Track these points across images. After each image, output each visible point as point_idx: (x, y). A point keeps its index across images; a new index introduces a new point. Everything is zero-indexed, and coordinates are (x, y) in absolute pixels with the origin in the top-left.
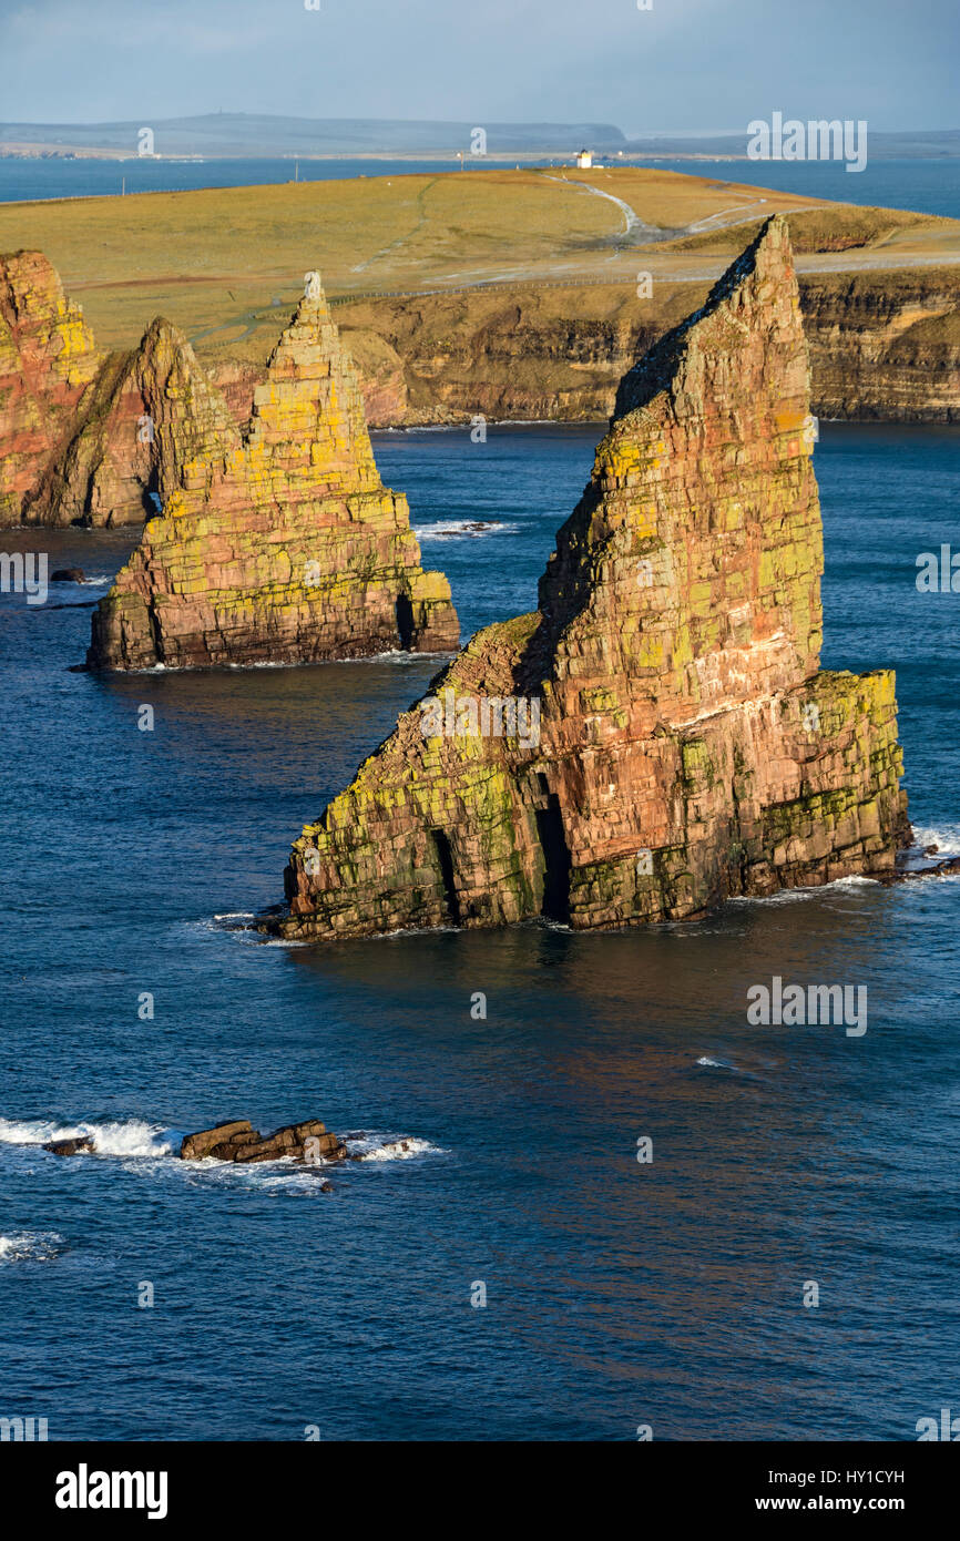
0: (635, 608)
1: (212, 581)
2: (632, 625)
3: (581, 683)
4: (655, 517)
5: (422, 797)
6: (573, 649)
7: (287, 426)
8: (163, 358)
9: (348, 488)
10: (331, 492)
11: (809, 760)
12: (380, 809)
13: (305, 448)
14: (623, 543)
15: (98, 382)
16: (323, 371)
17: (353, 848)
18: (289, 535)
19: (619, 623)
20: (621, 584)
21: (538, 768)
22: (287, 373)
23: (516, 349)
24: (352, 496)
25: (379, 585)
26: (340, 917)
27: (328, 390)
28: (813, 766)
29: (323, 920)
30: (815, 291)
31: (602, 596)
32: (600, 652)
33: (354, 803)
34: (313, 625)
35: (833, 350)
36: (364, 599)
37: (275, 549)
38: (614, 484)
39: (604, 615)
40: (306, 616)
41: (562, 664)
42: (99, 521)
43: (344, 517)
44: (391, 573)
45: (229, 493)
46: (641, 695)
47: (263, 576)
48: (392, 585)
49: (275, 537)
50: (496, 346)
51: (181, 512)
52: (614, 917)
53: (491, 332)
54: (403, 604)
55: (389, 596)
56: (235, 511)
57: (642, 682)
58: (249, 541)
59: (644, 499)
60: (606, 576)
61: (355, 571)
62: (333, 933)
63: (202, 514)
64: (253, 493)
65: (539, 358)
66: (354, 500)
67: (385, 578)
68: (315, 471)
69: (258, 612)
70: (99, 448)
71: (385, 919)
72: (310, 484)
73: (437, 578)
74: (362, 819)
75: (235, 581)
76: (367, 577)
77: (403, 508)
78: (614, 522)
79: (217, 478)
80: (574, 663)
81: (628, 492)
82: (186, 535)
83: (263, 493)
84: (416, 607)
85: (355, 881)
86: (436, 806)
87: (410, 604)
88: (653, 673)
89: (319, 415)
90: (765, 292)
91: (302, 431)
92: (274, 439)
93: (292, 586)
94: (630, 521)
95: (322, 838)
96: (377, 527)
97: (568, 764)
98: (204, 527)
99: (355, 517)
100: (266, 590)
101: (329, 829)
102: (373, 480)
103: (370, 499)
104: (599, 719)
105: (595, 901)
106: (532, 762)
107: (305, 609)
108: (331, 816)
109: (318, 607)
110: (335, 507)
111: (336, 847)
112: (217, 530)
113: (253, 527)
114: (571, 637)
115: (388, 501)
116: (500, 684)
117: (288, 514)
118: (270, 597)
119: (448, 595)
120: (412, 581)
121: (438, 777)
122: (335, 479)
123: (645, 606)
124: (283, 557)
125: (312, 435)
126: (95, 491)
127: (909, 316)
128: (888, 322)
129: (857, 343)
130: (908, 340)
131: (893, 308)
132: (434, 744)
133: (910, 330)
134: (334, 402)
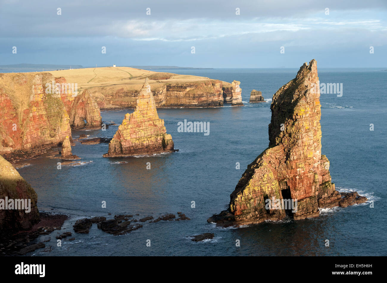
0: (306, 144)
1: (131, 137)
2: (306, 148)
3: (296, 161)
4: (309, 124)
5: (264, 188)
6: (294, 154)
7: (143, 107)
8: (86, 96)
9: (153, 119)
10: (150, 119)
11: (324, 175)
12: (255, 191)
13: (146, 111)
14: (303, 130)
15: (75, 100)
16: (148, 97)
17: (250, 200)
18: (144, 128)
19: (303, 148)
20: (304, 139)
21: (285, 180)
22: (142, 97)
23: (123, 95)
24: (154, 120)
25: (160, 137)
26: (249, 216)
27: (150, 100)
28: (324, 176)
29: (245, 217)
31: (300, 142)
32: (300, 154)
33: (249, 190)
34: (149, 145)
36: (157, 140)
37: (142, 130)
38: (300, 117)
39: (300, 146)
40: (148, 143)
41: (292, 157)
42: (76, 125)
43: (153, 124)
44: (161, 135)
45: (133, 120)
46: (307, 164)
47: (140, 135)
48: (162, 137)
49: (141, 128)
50: (120, 95)
51: (126, 124)
52: (304, 213)
53: (119, 92)
54: (163, 140)
55: (161, 139)
56: (134, 123)
57: (308, 161)
58: (137, 129)
59: (307, 120)
60: (300, 138)
61: (155, 134)
62: (247, 219)
63: (129, 124)
64: (137, 120)
65: (127, 97)
66: (155, 121)
67: (161, 136)
68: (148, 115)
69: (139, 142)
70: (76, 112)
71: (257, 216)
72: (147, 118)
73: (169, 135)
74: (251, 193)
75: (135, 137)
76: (157, 135)
77: (163, 122)
78: (301, 125)
79: (131, 117)
80: (295, 157)
81: (303, 119)
82: (127, 128)
83: (139, 120)
84: (166, 141)
85: (250, 207)
86: (267, 190)
87: (165, 140)
88: (310, 159)
89: (148, 105)
91: (145, 108)
92: (140, 109)
93: (145, 137)
94: (304, 125)
95: (243, 198)
96: (159, 126)
97: (292, 179)
98: (130, 126)
99: (155, 124)
100: (140, 138)
101: (244, 196)
102: (157, 117)
103: (157, 121)
104: (300, 169)
105: (300, 210)
106: (284, 179)
107: (147, 142)
108: (244, 193)
109: (150, 141)
110: (151, 122)
111: (246, 200)
112: (132, 127)
113: (137, 126)
114: (293, 151)
115: (160, 121)
116: (274, 162)
117: (143, 124)
118: (141, 140)
119: (171, 138)
120: (165, 136)
121: (266, 183)
122: (151, 117)
123: (309, 144)
124: (143, 132)
125: (146, 109)
126: (75, 120)
127: (188, 89)
128: (185, 90)
129: (179, 94)
130: (188, 93)
131: (185, 88)
132: (266, 176)
133: (188, 91)
134: (151, 103)
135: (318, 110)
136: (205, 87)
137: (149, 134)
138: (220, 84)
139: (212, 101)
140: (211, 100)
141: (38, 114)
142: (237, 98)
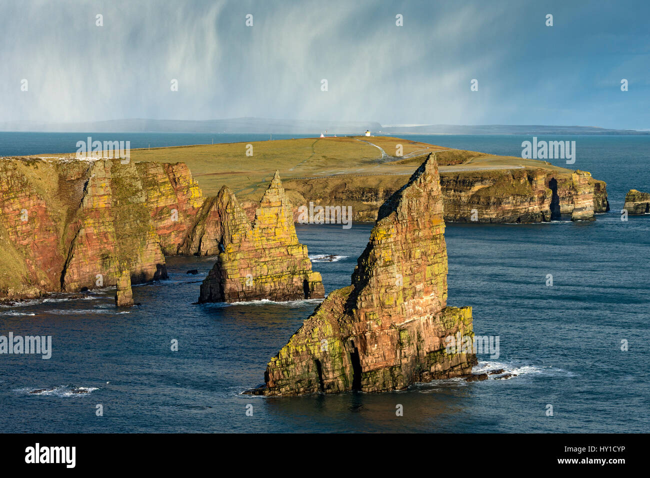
0: (384, 284)
1: (241, 274)
2: (383, 290)
3: (366, 310)
4: (391, 254)
5: (311, 348)
6: (363, 298)
7: (267, 222)
8: (225, 199)
9: (287, 244)
10: (282, 245)
11: (443, 337)
12: (297, 352)
13: (273, 229)
14: (380, 263)
15: (203, 207)
16: (279, 204)
17: (288, 365)
18: (267, 259)
19: (379, 290)
20: (380, 277)
21: (351, 339)
22: (267, 205)
23: (344, 197)
24: (289, 246)
25: (298, 276)
26: (283, 389)
27: (281, 210)
28: (444, 339)
29: (277, 390)
30: (445, 178)
31: (373, 281)
32: (372, 299)
33: (288, 350)
34: (275, 290)
35: (451, 198)
36: (292, 281)
37: (263, 264)
38: (377, 243)
39: (374, 287)
40: (273, 286)
41: (359, 303)
42: (203, 254)
43: (286, 253)
44: (302, 272)
45: (246, 245)
46: (386, 314)
47: (258, 273)
48: (302, 276)
49: (263, 259)
50: (338, 196)
51: (231, 251)
52: (376, 390)
53: (336, 191)
54: (306, 282)
55: (301, 280)
56: (249, 251)
57: (386, 310)
58: (254, 261)
59: (387, 248)
60: (374, 274)
61: (290, 271)
62: (281, 394)
63: (238, 252)
64: (255, 245)
65: (352, 200)
66: (289, 247)
67: (300, 274)
68: (276, 237)
69: (256, 285)
70: (203, 229)
71: (299, 390)
72: (275, 242)
73: (317, 274)
74: (291, 356)
76: (293, 273)
77: (306, 250)
78: (377, 256)
79: (243, 239)
80: (363, 303)
81: (382, 246)
82: (233, 259)
83: (258, 245)
84: (310, 284)
85: (288, 377)
86: (316, 351)
87: (308, 283)
88: (390, 307)
89: (278, 219)
90: (428, 179)
91: (272, 224)
92: (262, 227)
93: (268, 276)
94: (382, 255)
95: (277, 362)
96: (297, 257)
97: (361, 337)
98: (238, 256)
99: (290, 253)
100: (259, 277)
101: (280, 359)
102: (295, 241)
103: (295, 247)
104: (372, 322)
105: (370, 384)
106: (349, 337)
107: (272, 284)
108: (281, 354)
109: (277, 283)
110: (283, 250)
111: (282, 365)
112: (243, 257)
113: (255, 256)
114: (362, 294)
115: (301, 248)
116: (338, 310)
117: (267, 252)
118: (261, 280)
119: (321, 280)
120: (309, 275)
121: (317, 342)
122: (283, 240)
123: (387, 284)
124: (265, 266)
125: (275, 225)
126: (202, 244)
127: (477, 187)
128: (470, 189)
129: (459, 196)
130: (477, 195)
131: (472, 184)
132: (316, 330)
133: (478, 192)
134: (283, 214)
135: (438, 233)
136: (513, 182)
137: (277, 270)
138: (544, 176)
139: (527, 213)
140: (524, 210)
141: (95, 231)
142: (584, 208)
